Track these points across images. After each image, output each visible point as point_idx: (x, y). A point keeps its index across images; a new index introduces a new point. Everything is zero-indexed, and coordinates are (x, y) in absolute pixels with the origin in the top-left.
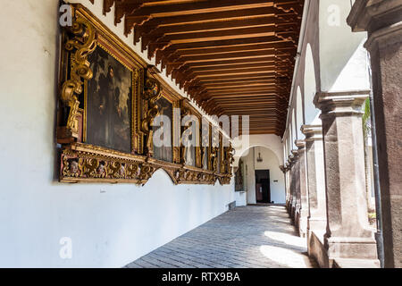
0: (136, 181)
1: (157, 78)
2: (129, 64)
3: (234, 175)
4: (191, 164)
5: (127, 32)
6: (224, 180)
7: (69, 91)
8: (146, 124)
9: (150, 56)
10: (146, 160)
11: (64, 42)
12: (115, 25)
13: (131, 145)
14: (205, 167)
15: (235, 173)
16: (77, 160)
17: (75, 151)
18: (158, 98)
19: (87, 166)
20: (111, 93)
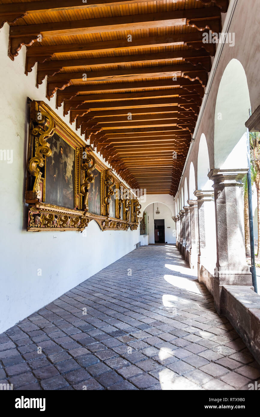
0: (77, 229)
1: (92, 154)
2: (73, 144)
3: (140, 223)
4: (112, 216)
5: (71, 121)
6: (133, 227)
7: (34, 165)
8: (84, 188)
9: (86, 138)
10: (84, 214)
11: (31, 129)
12: (64, 116)
13: (74, 203)
14: (122, 218)
15: (141, 222)
16: (39, 215)
17: (38, 209)
18: (93, 169)
19: (46, 219)
20: (61, 166)
